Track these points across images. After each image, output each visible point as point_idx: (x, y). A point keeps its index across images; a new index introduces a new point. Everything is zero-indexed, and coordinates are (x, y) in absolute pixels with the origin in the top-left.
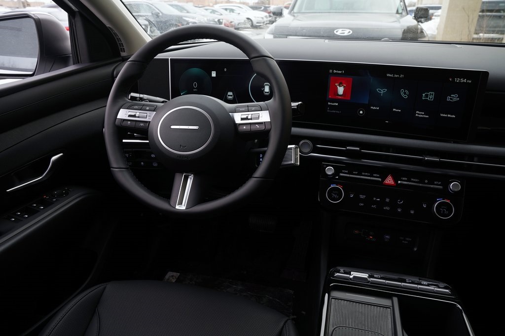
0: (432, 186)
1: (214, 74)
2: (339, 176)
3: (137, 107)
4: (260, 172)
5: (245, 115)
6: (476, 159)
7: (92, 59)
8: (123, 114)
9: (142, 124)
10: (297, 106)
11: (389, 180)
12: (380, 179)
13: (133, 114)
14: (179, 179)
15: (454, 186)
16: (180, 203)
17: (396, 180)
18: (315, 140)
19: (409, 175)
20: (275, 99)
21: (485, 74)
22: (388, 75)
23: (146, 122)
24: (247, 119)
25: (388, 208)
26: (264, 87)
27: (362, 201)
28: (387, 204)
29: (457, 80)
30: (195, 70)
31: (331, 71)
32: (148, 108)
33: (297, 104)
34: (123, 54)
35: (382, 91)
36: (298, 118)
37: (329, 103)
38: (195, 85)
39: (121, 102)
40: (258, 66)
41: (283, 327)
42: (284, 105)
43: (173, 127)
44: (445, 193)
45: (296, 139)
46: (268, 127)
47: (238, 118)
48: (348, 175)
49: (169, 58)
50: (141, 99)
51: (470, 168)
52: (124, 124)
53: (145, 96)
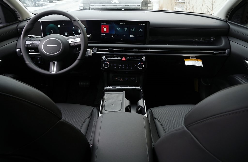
0: (137, 59)
1: (59, 26)
2: (107, 59)
3: (33, 40)
4: (79, 58)
5: (72, 40)
6: (149, 49)
7: (7, 22)
8: (28, 43)
9: (36, 46)
10: (90, 36)
11: (124, 59)
12: (121, 59)
13: (32, 42)
14: (52, 64)
15: (144, 58)
16: (53, 71)
17: (126, 58)
18: (98, 47)
19: (130, 56)
20: (81, 34)
21: (149, 22)
22: (120, 24)
23: (37, 45)
24: (73, 41)
25: (124, 68)
26: (78, 30)
27: (115, 66)
28: (123, 67)
29: (141, 24)
30: (52, 25)
31: (101, 23)
32: (37, 40)
33: (89, 35)
34: (19, 19)
35: (119, 29)
36: (90, 40)
37: (102, 34)
38: (52, 31)
39: (26, 39)
40: (75, 24)
41: (93, 109)
42: (84, 36)
43: (47, 46)
44: (141, 61)
45: (91, 48)
46: (80, 43)
47: (70, 41)
48: (110, 58)
49: (41, 21)
50: (32, 37)
51: (148, 52)
52: (29, 46)
53: (34, 36)
